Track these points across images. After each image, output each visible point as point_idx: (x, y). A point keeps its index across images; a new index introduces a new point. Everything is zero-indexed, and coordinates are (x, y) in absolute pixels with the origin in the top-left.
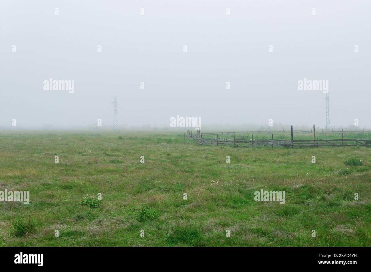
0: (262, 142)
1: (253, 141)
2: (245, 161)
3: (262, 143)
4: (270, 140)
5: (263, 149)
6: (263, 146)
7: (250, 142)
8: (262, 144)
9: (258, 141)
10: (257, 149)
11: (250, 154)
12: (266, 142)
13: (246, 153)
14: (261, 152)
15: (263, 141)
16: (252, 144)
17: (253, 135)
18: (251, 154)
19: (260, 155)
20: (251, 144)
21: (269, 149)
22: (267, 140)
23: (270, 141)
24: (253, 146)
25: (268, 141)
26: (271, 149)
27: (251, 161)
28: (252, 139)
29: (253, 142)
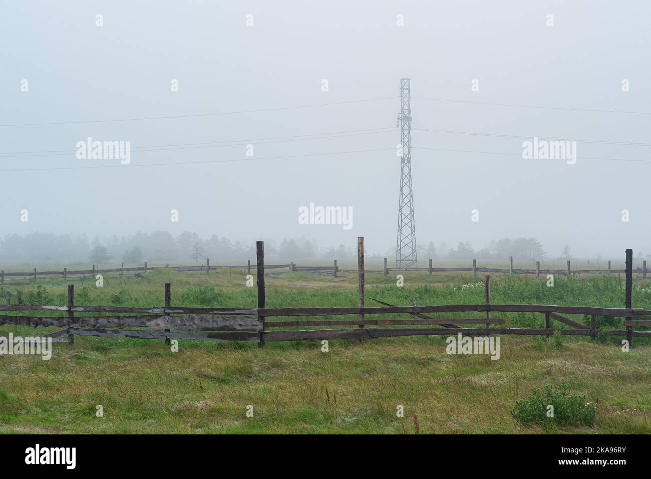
0: (118, 318)
1: (75, 315)
2: (45, 411)
3: (119, 325)
4: (156, 311)
5: (121, 352)
6: (121, 338)
7: (59, 319)
8: (116, 332)
9: (97, 314)
10: (94, 355)
11: (59, 377)
12: (139, 321)
13: (43, 375)
14: (117, 367)
15: (122, 315)
16: (67, 332)
17: (71, 288)
18: (69, 378)
19: (113, 384)
20: (64, 328)
21: (149, 352)
22: (141, 310)
23: (157, 316)
24: (71, 343)
25: (142, 315)
26: (160, 355)
27: (69, 412)
28: (65, 308)
29: (75, 320)
